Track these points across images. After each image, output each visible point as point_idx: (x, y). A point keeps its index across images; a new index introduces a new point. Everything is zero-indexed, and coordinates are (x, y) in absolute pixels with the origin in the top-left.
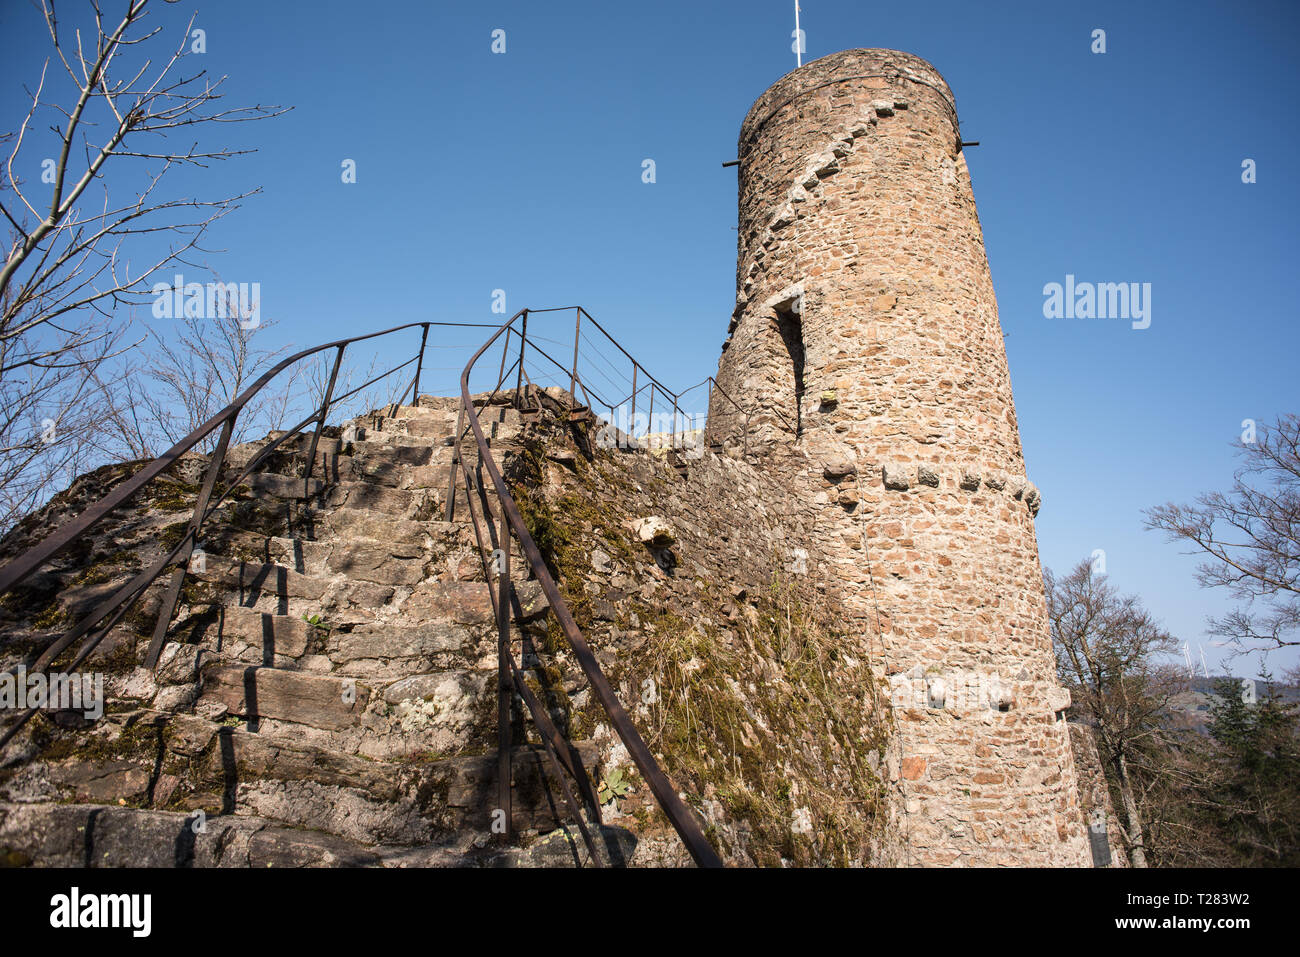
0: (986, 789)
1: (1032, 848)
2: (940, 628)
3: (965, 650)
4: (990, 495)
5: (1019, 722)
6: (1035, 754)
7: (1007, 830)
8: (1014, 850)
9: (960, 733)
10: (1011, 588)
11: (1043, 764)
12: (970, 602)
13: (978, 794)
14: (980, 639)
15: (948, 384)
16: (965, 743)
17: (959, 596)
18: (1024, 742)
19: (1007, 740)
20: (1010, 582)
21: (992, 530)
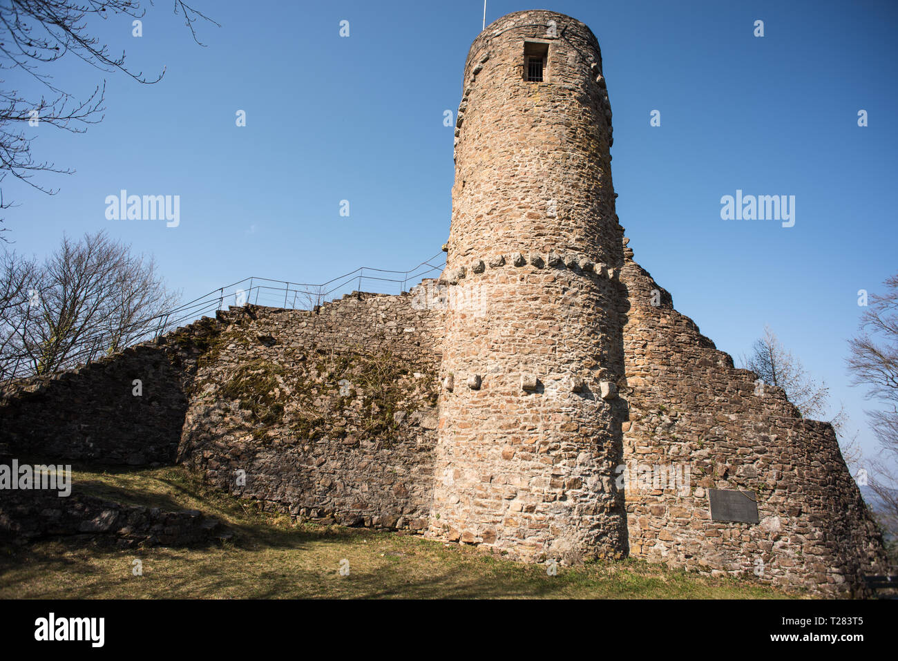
0: (463, 431)
1: (482, 461)
2: (457, 352)
3: (464, 361)
4: (493, 272)
5: (488, 396)
6: (495, 412)
7: (468, 450)
8: (470, 461)
9: (456, 404)
10: (498, 322)
11: (500, 418)
12: (471, 335)
13: (458, 433)
14: (473, 354)
15: (481, 216)
16: (458, 408)
17: (466, 333)
18: (489, 406)
19: (477, 405)
20: (498, 318)
21: (491, 292)
